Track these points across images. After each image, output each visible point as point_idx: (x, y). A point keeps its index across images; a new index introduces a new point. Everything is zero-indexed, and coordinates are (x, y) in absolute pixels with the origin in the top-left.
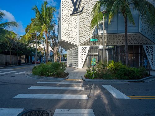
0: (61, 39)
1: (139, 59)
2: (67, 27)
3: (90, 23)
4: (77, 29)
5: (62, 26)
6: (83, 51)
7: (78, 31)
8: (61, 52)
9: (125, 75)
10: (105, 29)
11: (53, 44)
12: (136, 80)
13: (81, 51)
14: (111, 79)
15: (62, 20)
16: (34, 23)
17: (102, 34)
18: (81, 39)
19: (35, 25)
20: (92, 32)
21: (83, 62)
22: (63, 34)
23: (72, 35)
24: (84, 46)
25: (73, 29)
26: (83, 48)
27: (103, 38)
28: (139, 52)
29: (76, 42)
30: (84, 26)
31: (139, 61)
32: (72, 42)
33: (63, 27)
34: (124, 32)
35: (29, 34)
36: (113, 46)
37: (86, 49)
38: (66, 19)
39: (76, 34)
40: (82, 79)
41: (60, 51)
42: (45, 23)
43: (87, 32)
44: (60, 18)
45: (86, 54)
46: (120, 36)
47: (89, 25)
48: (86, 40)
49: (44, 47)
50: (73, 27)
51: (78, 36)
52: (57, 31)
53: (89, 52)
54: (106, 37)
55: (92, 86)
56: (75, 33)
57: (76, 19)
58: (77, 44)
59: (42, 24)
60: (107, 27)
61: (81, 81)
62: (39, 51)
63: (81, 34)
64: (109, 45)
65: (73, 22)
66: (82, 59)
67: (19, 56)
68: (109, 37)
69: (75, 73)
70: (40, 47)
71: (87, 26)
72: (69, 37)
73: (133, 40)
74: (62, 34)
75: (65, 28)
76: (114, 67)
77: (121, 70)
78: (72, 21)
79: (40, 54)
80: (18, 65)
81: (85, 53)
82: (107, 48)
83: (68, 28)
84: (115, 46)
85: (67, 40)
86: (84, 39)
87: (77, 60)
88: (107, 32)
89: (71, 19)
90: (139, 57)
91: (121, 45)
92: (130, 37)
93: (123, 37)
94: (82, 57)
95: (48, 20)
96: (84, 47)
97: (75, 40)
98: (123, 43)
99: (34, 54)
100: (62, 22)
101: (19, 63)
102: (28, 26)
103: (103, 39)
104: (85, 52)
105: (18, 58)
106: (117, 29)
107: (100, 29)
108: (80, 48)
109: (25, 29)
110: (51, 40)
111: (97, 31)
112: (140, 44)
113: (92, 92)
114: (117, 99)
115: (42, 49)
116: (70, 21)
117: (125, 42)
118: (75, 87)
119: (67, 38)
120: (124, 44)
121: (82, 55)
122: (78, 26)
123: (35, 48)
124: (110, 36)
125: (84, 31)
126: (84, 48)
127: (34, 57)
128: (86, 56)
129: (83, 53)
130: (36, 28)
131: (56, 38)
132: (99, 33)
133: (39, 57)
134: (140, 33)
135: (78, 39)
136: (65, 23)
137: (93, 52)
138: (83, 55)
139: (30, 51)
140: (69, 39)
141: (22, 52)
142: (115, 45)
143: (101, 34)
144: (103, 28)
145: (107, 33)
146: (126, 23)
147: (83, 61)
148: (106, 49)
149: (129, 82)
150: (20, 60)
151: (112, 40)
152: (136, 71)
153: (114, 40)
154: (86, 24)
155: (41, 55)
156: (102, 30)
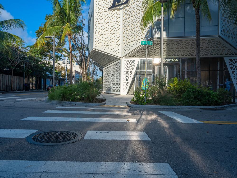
0: (94, 47)
1: (218, 80)
2: (103, 28)
3: (140, 22)
4: (119, 31)
5: (95, 27)
6: (129, 68)
7: (120, 35)
8: (94, 72)
9: (195, 99)
10: (164, 30)
11: (81, 58)
12: (213, 107)
13: (126, 66)
14: (173, 105)
15: (95, 18)
16: (51, 21)
17: (160, 38)
18: (125, 48)
19: (52, 25)
20: (144, 36)
21: (129, 85)
22: (97, 39)
23: (111, 41)
24: (129, 59)
25: (112, 32)
26: (128, 63)
27: (161, 45)
28: (219, 69)
29: (117, 52)
30: (130, 26)
31: (218, 83)
32: (112, 53)
33: (97, 28)
34: (195, 35)
35: (42, 39)
36: (176, 58)
37: (133, 64)
38: (101, 15)
39: (118, 39)
40: (127, 106)
41: (91, 70)
42: (69, 21)
43: (135, 37)
44: (92, 15)
45: (134, 72)
46: (188, 42)
47: (139, 24)
48: (133, 48)
49: (65, 64)
50: (112, 28)
51: (120, 43)
52: (87, 37)
53: (137, 68)
54: (165, 43)
55: (143, 111)
56: (115, 38)
57: (118, 16)
58: (120, 55)
59: (64, 23)
60: (167, 27)
61: (126, 107)
62: (58, 71)
63: (126, 40)
64: (171, 57)
65: (113, 20)
66: (127, 80)
67: (26, 77)
68: (170, 43)
69: (115, 99)
70: (60, 64)
71: (135, 26)
72: (106, 44)
73: (208, 49)
74: (94, 40)
75: (100, 29)
76: (178, 87)
77: (189, 91)
78: (111, 18)
79: (59, 76)
80: (24, 91)
81: (132, 71)
82: (168, 61)
83: (105, 30)
84: (179, 58)
85: (103, 50)
86: (130, 47)
87: (119, 81)
88: (167, 34)
89: (110, 15)
90: (218, 77)
91: (189, 57)
92: (203, 43)
93: (193, 43)
94: (127, 76)
95: (72, 17)
96: (131, 61)
97: (115, 49)
98: (193, 54)
99: (50, 75)
100: (95, 21)
101: (26, 88)
102: (40, 28)
103: (161, 48)
104: (131, 68)
105: (25, 80)
106: (183, 31)
107: (156, 30)
108: (124, 62)
109: (36, 32)
110: (78, 51)
111: (151, 33)
112: (220, 56)
113: (143, 117)
114: (183, 123)
115: (62, 69)
116: (108, 19)
117: (195, 53)
118: (116, 113)
119: (103, 47)
120: (194, 56)
121: (127, 72)
122: (121, 27)
123: (51, 65)
124: (172, 41)
125: (130, 34)
126: (131, 63)
127: (49, 80)
128: (132, 76)
129: (128, 70)
130: (54, 30)
131: (85, 49)
132: (154, 37)
133: (58, 81)
134: (220, 37)
135: (120, 47)
136: (100, 22)
137: (144, 69)
138: (129, 73)
139: (44, 70)
140: (107, 48)
141: (30, 70)
142: (180, 56)
143: (158, 38)
144: (161, 29)
145: (168, 37)
146: (198, 19)
147: (128, 83)
148: (165, 64)
149: (201, 109)
150: (27, 84)
151: (175, 49)
152: (213, 95)
153: (178, 48)
154: (134, 24)
155: (61, 77)
156: (160, 33)
